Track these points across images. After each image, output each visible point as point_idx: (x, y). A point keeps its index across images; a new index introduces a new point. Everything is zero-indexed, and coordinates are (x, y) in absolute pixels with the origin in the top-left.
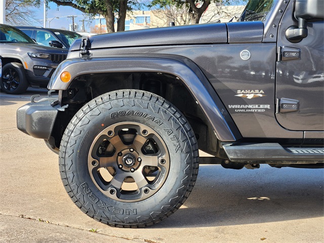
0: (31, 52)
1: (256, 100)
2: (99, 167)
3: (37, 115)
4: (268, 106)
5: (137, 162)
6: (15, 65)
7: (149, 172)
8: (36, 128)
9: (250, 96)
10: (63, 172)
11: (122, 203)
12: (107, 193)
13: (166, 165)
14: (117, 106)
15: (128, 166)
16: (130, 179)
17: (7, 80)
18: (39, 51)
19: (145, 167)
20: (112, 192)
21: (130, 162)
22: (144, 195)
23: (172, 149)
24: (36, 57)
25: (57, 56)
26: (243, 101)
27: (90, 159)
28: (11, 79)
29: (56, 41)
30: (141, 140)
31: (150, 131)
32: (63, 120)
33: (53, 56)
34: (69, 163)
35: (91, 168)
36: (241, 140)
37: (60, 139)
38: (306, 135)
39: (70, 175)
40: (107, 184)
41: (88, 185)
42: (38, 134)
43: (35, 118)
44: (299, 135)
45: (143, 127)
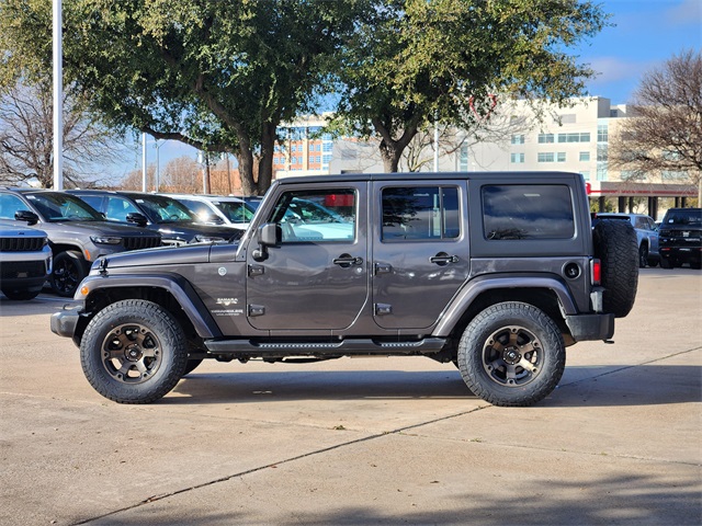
0: (93, 236)
1: (232, 307)
2: (110, 357)
3: (64, 318)
4: (241, 311)
5: (139, 354)
6: (71, 254)
7: (148, 362)
8: (64, 329)
9: (227, 304)
10: (83, 362)
11: (127, 385)
12: (116, 377)
13: (159, 355)
14: (122, 312)
15: (133, 357)
16: (133, 367)
17: (61, 276)
18: (106, 234)
19: (146, 358)
20: (119, 376)
21: (134, 354)
22: (143, 378)
23: (163, 343)
24: (103, 243)
25: (133, 239)
26: (222, 307)
27: (103, 352)
28: (67, 275)
29: (137, 214)
30: (142, 337)
31: (147, 330)
32: (83, 323)
33: (126, 240)
34: (87, 354)
35: (104, 358)
36: (220, 337)
37: (81, 337)
38: (273, 333)
39: (88, 364)
40: (115, 370)
41: (101, 371)
42: (66, 334)
43: (63, 322)
44: (266, 333)
45: (142, 327)
